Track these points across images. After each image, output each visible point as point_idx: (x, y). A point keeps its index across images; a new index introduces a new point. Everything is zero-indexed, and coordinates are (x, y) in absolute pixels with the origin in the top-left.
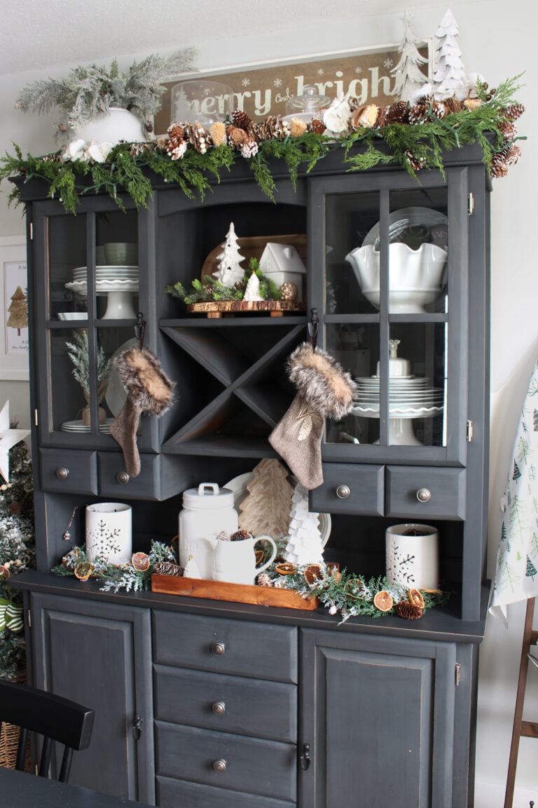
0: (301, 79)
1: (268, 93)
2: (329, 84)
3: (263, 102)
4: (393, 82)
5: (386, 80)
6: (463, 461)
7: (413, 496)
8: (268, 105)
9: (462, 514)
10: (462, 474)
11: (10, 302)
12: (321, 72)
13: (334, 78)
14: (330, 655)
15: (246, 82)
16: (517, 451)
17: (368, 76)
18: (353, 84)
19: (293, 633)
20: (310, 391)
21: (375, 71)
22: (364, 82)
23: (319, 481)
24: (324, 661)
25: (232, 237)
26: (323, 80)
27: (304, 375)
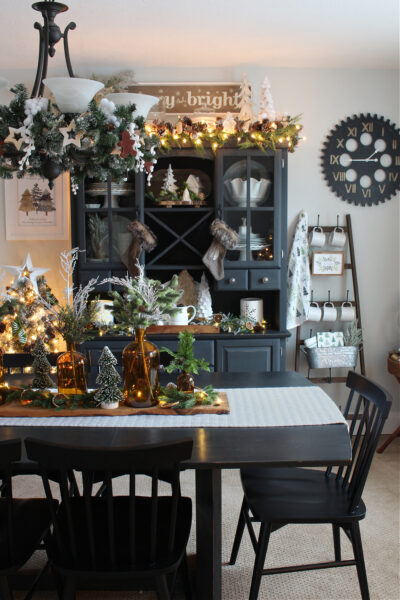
0: (190, 93)
1: (173, 98)
2: (204, 97)
3: (170, 102)
4: (233, 100)
5: (231, 99)
6: (280, 266)
7: (261, 281)
8: (173, 104)
9: (279, 287)
10: (279, 271)
11: (21, 197)
12: (200, 91)
13: (205, 95)
14: (229, 350)
15: (161, 91)
16: (290, 265)
17: (222, 95)
18: (215, 99)
19: (213, 343)
20: (223, 239)
21: (225, 94)
22: (220, 98)
23: (223, 276)
24: (226, 353)
25: (170, 171)
26: (201, 94)
27: (219, 232)
